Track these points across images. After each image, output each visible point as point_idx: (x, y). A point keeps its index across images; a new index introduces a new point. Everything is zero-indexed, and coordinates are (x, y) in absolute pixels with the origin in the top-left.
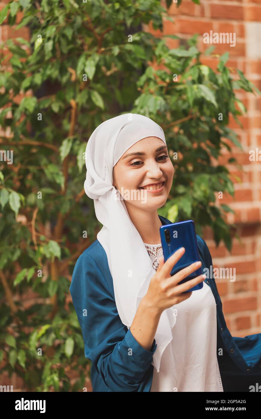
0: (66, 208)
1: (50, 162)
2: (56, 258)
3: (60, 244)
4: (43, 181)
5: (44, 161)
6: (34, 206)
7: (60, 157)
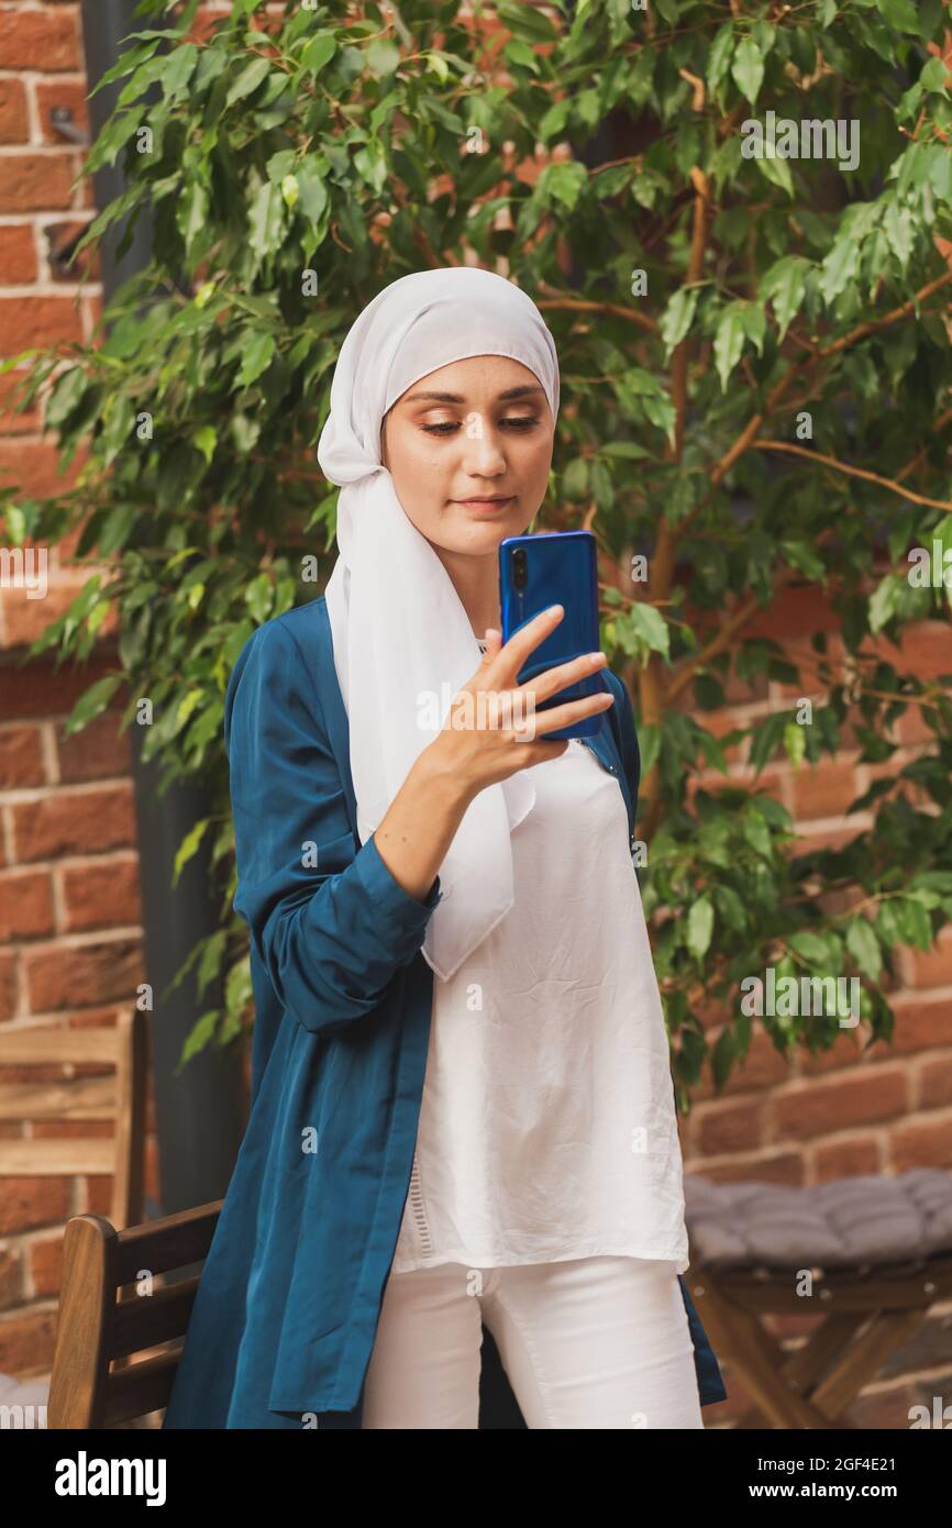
0: (682, 502)
1: (633, 363)
2: (656, 656)
3: (665, 612)
4: (612, 422)
5: (613, 359)
6: (583, 500)
7: (664, 345)
